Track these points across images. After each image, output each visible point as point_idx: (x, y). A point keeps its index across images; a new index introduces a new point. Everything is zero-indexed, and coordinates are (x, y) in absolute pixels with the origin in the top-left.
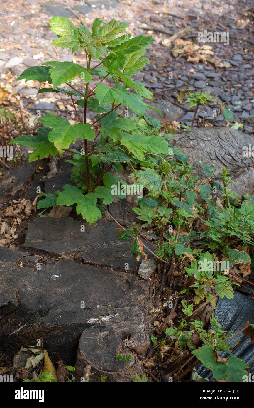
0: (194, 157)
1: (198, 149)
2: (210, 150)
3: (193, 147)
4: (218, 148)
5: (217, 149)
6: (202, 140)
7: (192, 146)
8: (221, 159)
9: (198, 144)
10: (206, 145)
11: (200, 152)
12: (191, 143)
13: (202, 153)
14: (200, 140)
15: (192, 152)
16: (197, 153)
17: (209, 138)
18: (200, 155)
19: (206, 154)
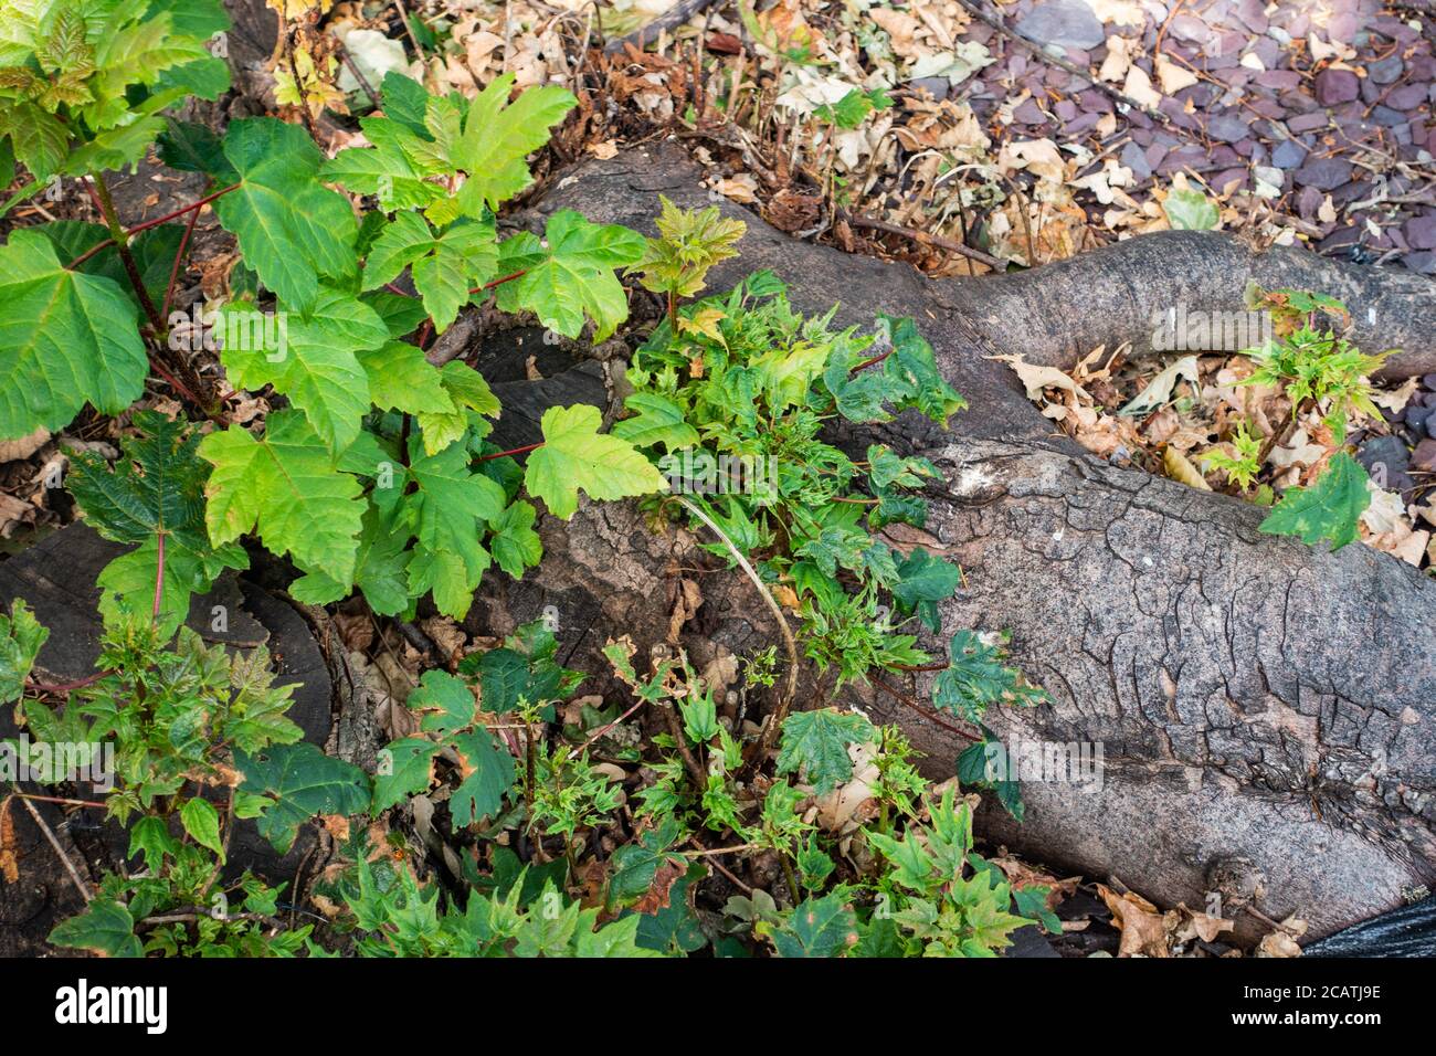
0: (1025, 598)
1: (1062, 577)
2: (1109, 611)
3: (1050, 559)
4: (1148, 620)
5: (1142, 622)
6: (1108, 548)
7: (1048, 550)
8: (1121, 669)
9: (1077, 559)
10: (1105, 580)
11: (1059, 591)
12: (1058, 536)
13: (1064, 602)
14: (1102, 544)
15: (1030, 574)
16: (1045, 588)
17: (1148, 561)
18: (1051, 603)
19: (1076, 616)
